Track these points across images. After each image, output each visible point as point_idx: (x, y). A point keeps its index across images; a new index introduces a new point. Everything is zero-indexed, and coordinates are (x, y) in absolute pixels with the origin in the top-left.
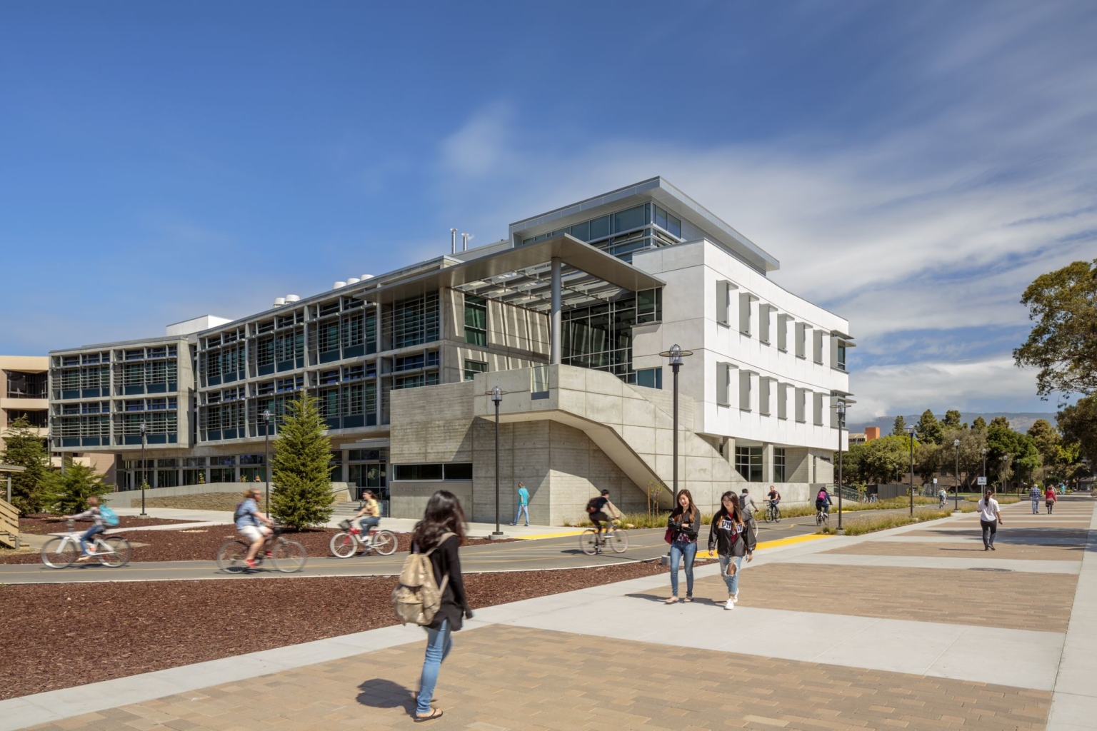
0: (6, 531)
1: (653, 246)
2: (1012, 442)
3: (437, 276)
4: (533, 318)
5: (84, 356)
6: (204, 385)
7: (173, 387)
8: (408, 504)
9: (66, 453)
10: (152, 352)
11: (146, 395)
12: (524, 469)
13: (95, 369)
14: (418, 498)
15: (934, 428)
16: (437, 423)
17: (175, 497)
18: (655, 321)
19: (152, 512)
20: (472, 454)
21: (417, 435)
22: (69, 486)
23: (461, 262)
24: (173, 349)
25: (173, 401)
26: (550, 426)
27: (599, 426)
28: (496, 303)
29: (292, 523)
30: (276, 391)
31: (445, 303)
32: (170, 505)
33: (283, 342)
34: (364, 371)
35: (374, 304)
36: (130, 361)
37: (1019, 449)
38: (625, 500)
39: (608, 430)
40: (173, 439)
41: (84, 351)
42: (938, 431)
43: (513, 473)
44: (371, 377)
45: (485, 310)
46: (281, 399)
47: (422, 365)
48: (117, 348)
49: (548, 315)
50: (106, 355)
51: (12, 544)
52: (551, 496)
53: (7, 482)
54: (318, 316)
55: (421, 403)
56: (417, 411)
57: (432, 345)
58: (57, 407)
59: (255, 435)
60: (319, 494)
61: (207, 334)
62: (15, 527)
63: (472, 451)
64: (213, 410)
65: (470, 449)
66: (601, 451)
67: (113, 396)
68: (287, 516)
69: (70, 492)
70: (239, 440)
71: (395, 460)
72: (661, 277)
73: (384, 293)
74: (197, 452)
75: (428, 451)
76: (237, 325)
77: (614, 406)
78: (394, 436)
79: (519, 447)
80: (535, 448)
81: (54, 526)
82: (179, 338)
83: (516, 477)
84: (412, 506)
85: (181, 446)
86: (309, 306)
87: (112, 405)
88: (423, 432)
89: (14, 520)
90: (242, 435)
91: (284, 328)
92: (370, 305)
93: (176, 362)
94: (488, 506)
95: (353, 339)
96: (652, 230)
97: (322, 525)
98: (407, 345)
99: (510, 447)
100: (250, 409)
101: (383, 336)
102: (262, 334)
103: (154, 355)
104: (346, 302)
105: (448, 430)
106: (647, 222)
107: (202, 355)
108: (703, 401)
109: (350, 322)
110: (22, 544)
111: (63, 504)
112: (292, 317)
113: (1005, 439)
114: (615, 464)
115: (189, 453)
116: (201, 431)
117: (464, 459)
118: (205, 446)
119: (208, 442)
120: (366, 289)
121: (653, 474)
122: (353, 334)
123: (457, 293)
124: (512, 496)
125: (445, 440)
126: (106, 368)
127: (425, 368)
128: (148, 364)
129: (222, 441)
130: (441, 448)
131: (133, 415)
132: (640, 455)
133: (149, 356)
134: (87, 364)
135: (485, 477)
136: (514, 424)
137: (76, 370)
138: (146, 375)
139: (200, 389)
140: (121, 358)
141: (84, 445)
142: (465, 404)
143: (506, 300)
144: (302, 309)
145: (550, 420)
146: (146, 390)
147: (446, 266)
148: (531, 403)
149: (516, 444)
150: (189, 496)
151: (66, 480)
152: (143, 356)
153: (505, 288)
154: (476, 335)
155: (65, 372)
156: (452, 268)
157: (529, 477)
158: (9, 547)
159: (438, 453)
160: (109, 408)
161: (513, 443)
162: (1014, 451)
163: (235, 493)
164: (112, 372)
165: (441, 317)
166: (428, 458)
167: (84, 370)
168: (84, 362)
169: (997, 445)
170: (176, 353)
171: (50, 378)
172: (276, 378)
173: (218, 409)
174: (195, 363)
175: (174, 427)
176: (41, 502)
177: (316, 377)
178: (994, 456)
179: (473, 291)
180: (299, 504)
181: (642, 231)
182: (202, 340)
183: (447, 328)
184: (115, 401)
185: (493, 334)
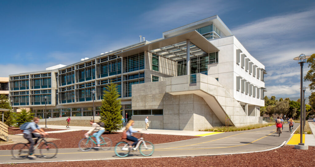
0: (2, 134)
1: (214, 39)
2: (297, 105)
3: (143, 47)
4: (172, 62)
5: (20, 76)
6: (60, 85)
7: (50, 86)
8: (138, 123)
9: (15, 108)
10: (43, 75)
11: (41, 89)
12: (183, 111)
13: (24, 81)
14: (142, 121)
15: (268, 101)
16: (150, 95)
17: (53, 121)
18: (216, 63)
19: (49, 127)
20: (163, 106)
21: (142, 100)
22: (22, 117)
23: (151, 43)
24: (50, 74)
25: (50, 91)
26: (193, 96)
27: (210, 96)
28: (161, 57)
29: (108, 130)
30: (85, 87)
31: (146, 56)
32: (51, 124)
33: (88, 71)
34: (117, 80)
35: (121, 57)
36: (35, 78)
37: (298, 107)
38: (214, 122)
39: (213, 97)
40: (50, 103)
41: (20, 75)
42: (269, 102)
43: (179, 112)
44: (119, 82)
45: (158, 59)
46: (87, 90)
47: (138, 77)
48: (31, 74)
49: (176, 62)
50: (28, 76)
51: (5, 139)
52: (194, 120)
53: (2, 115)
54: (100, 62)
55: (143, 89)
56: (142, 92)
57: (142, 70)
58: (12, 93)
59: (78, 101)
60: (118, 120)
61: (61, 69)
62: (7, 132)
63: (163, 105)
64: (63, 94)
65: (162, 104)
66: (208, 105)
67: (30, 89)
68: (107, 128)
69: (22, 119)
70: (72, 103)
71: (133, 109)
72: (219, 48)
73: (124, 53)
74: (58, 107)
75: (146, 105)
76: (71, 66)
77: (215, 89)
78: (133, 100)
79: (181, 103)
80: (188, 104)
81: (17, 131)
82: (52, 70)
83: (180, 114)
84: (140, 124)
85: (53, 105)
86: (97, 59)
87: (30, 92)
88: (144, 98)
89: (6, 130)
90: (74, 101)
91: (88, 66)
92: (119, 58)
93: (51, 78)
94: (169, 124)
95: (112, 69)
96: (213, 34)
97: (118, 131)
98: (131, 71)
99: (178, 104)
100: (76, 93)
101: (123, 68)
102: (80, 69)
103: (43, 76)
104: (110, 57)
105: (154, 98)
106: (212, 30)
107: (60, 76)
108: (233, 89)
109: (111, 64)
110: (9, 139)
111: (19, 124)
112: (91, 63)
113: (294, 104)
114: (211, 110)
115: (55, 107)
116: (59, 100)
117: (160, 108)
118: (60, 105)
119: (62, 104)
120: (117, 53)
121: (225, 113)
122: (112, 68)
123: (150, 53)
124: (178, 120)
125: (153, 101)
126: (28, 80)
127: (139, 78)
128: (41, 79)
129: (67, 103)
130: (151, 104)
131: (36, 95)
132: (222, 106)
133: (42, 76)
134: (21, 79)
135: (168, 114)
136: (179, 95)
137: (18, 81)
138: (41, 83)
139: (59, 87)
140: (33, 77)
141: (20, 105)
142: (160, 89)
143: (164, 56)
144: (95, 60)
145: (194, 94)
146: (41, 87)
147: (146, 44)
148: (189, 87)
149: (180, 102)
150: (58, 121)
151: (20, 115)
152: (40, 76)
153: (166, 52)
154: (156, 67)
155: (14, 82)
156: (148, 45)
157: (185, 114)
158: (4, 141)
159: (150, 106)
160: (29, 93)
161: (179, 102)
162: (297, 107)
163: (74, 120)
164: (30, 82)
165: (145, 61)
166: (146, 108)
167: (20, 81)
168: (20, 78)
169: (292, 106)
170: (51, 75)
171: (9, 84)
172: (85, 83)
173: (64, 93)
174: (57, 79)
175: (50, 99)
176: (10, 123)
177: (99, 82)
178: (291, 109)
179: (154, 53)
180: (111, 124)
181: (209, 34)
182: (60, 71)
183: (147, 65)
184: (30, 91)
185: (161, 67)
